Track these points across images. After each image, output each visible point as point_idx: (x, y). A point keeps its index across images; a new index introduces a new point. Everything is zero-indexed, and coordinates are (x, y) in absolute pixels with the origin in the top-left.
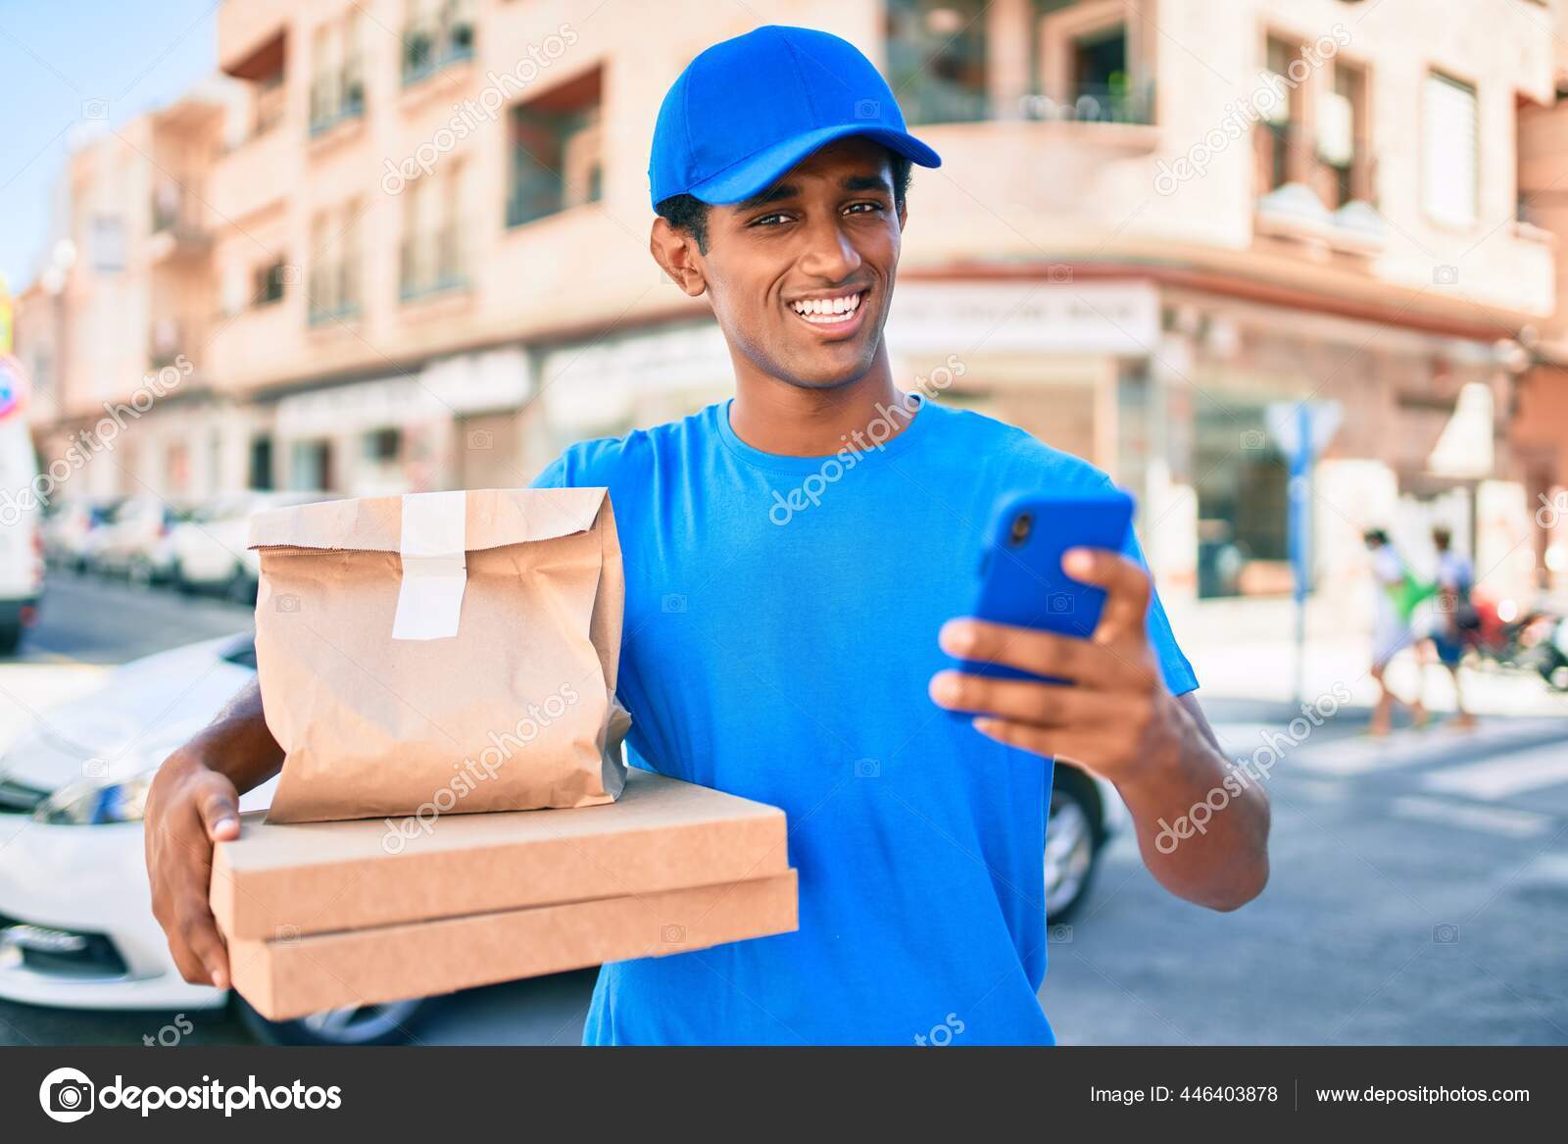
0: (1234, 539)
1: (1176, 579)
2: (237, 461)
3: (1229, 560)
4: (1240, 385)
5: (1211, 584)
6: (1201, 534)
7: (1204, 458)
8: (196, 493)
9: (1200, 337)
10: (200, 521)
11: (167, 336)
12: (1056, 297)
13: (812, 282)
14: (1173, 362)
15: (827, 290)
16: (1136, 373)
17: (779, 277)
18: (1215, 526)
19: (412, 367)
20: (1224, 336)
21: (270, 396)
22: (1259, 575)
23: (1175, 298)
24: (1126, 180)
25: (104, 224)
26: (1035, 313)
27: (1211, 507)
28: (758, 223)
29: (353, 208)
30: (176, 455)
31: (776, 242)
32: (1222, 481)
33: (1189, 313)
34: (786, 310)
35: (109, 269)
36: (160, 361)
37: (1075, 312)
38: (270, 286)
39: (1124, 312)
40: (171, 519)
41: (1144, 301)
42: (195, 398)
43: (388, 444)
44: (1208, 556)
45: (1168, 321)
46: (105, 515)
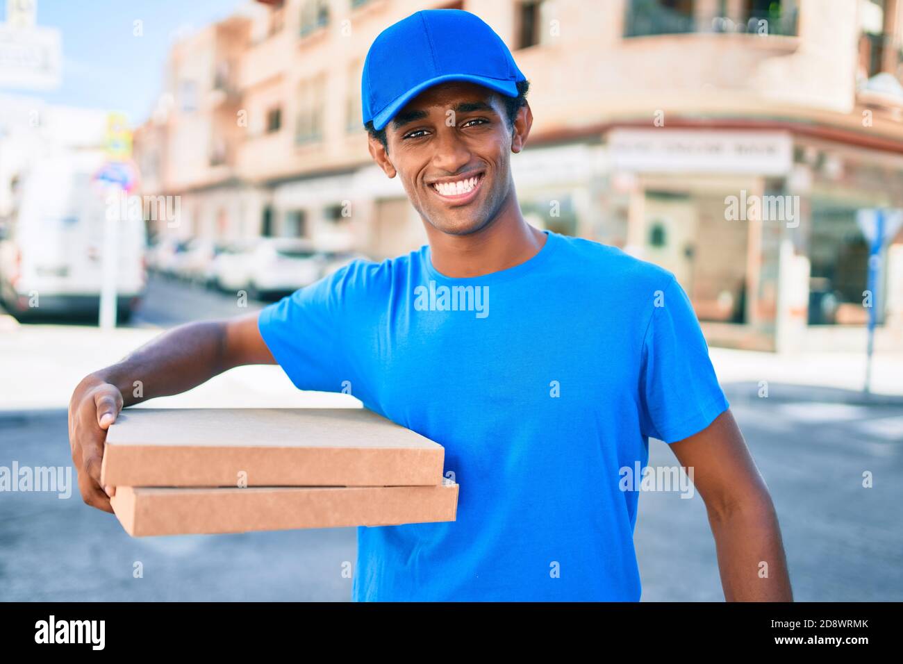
0: (832, 289)
1: (795, 313)
2: (254, 220)
3: (829, 302)
4: (842, 196)
5: (817, 316)
6: (812, 286)
7: (815, 240)
8: (231, 237)
9: (818, 167)
10: (232, 252)
11: (221, 147)
12: (729, 140)
13: (440, 172)
14: (801, 180)
15: (450, 177)
16: (776, 186)
17: (421, 169)
18: (821, 282)
19: (349, 171)
20: (833, 166)
21: (273, 184)
22: (847, 312)
23: (803, 142)
24: (776, 69)
25: (188, 85)
26: (717, 149)
27: (817, 270)
28: (409, 136)
29: (321, 79)
30: (221, 216)
31: (420, 147)
32: (826, 254)
33: (811, 153)
34: (428, 189)
35: (189, 109)
36: (216, 161)
37: (740, 149)
38: (275, 121)
39: (771, 150)
40: (219, 250)
41: (783, 144)
42: (232, 184)
43: (336, 213)
44: (815, 299)
45: (798, 156)
46: (182, 248)
